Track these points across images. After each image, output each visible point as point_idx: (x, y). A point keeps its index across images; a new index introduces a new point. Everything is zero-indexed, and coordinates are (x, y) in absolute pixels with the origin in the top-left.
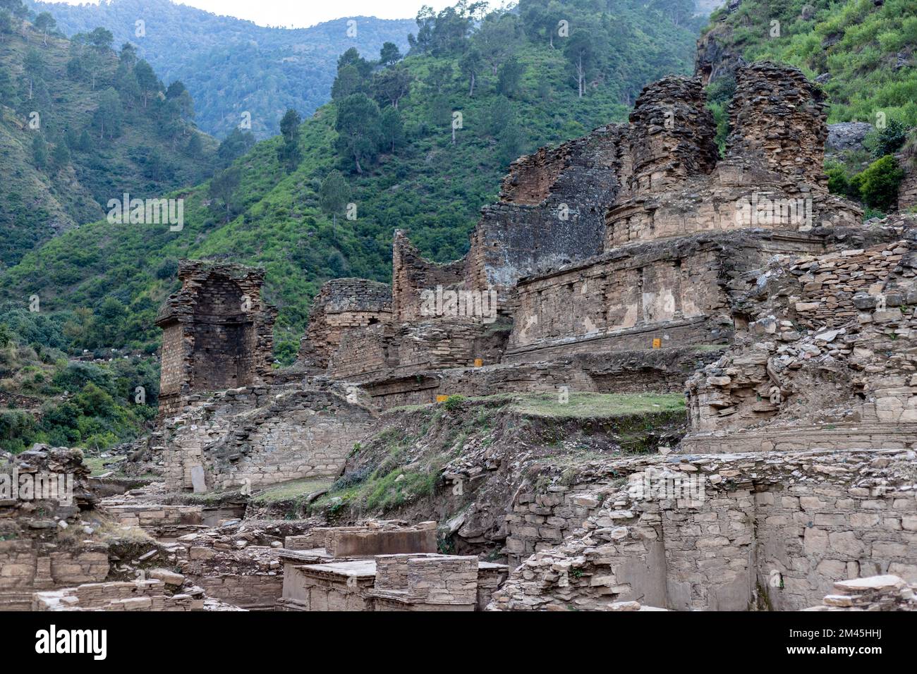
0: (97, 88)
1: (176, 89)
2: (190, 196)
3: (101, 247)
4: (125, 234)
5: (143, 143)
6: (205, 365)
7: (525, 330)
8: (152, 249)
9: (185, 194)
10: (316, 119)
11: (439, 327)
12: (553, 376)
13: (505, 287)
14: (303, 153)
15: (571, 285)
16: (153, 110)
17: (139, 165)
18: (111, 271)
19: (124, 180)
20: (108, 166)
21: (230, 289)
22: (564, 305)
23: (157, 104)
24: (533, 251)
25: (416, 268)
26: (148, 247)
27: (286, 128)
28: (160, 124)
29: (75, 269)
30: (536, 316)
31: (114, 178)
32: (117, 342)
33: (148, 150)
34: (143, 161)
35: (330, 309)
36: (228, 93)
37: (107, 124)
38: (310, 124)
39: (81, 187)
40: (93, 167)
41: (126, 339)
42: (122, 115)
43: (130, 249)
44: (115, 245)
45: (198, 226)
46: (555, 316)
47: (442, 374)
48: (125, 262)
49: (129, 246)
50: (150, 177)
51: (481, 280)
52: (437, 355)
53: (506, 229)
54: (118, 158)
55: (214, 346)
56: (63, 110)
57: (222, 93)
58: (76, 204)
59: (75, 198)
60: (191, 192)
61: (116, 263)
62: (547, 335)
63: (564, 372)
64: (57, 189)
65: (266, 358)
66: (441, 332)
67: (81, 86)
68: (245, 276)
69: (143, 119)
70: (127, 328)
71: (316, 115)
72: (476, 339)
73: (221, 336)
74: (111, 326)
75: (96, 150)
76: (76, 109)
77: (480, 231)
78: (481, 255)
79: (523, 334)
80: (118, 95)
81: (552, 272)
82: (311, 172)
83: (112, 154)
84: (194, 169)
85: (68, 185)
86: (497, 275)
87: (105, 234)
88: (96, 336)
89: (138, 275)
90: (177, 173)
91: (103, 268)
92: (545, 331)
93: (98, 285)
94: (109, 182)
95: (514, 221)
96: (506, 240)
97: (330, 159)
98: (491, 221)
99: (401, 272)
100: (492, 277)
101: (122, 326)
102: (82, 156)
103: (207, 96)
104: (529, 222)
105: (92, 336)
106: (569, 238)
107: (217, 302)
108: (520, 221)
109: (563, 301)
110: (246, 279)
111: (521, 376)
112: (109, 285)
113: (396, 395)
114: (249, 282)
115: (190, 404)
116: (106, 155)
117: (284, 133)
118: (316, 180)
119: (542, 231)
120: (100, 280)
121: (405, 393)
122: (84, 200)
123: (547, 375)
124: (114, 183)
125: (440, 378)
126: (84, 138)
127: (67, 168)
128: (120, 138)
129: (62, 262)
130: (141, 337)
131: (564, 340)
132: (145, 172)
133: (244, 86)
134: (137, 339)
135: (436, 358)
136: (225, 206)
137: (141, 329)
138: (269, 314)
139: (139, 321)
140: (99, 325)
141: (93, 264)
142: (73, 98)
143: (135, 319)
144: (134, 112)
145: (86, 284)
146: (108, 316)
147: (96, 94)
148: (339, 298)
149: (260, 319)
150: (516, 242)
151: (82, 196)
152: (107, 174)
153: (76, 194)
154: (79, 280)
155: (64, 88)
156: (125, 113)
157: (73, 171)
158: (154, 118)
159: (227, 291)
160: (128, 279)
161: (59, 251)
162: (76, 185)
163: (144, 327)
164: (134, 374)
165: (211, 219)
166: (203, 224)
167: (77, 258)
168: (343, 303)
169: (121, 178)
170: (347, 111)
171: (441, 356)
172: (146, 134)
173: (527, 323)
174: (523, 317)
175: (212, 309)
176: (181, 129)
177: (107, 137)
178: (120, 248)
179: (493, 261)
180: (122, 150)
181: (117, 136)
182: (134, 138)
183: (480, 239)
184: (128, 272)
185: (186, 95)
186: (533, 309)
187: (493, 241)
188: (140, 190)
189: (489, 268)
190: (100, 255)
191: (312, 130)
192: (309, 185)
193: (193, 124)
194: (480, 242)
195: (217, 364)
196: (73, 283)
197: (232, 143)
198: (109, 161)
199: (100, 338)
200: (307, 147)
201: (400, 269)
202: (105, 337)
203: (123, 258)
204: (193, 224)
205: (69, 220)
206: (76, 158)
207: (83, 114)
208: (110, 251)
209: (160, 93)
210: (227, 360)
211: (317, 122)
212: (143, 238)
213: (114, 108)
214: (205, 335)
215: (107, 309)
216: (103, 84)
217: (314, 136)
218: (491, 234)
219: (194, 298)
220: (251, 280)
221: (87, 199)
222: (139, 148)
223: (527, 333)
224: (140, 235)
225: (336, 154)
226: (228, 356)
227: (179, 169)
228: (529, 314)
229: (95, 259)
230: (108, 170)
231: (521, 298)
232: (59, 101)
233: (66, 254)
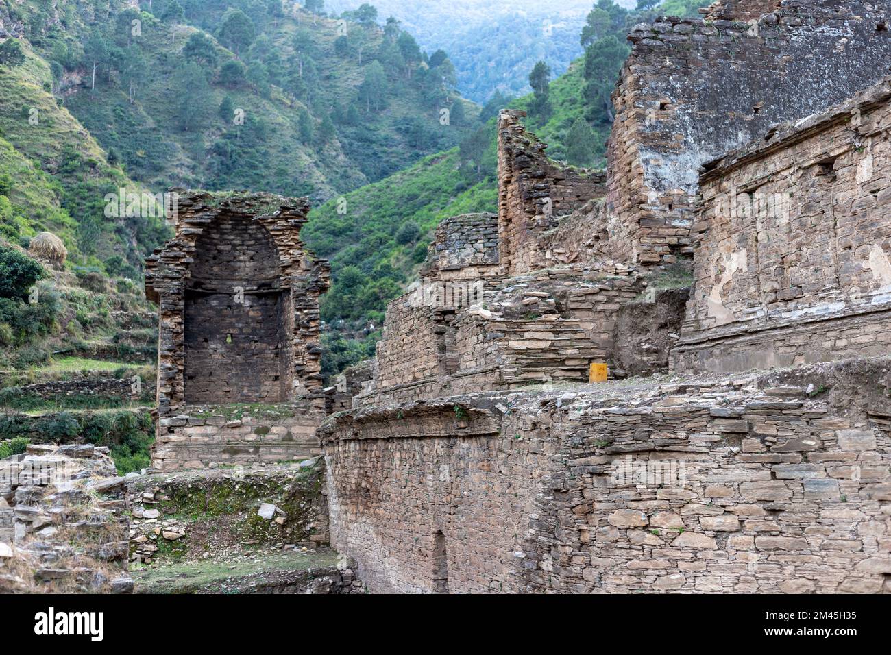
0: (363, 63)
1: (438, 58)
2: (444, 160)
3: (356, 216)
4: (380, 201)
5: (407, 114)
6: (226, 361)
7: (718, 289)
8: (405, 216)
9: (438, 158)
10: (570, 72)
11: (542, 286)
12: (763, 438)
13: (687, 195)
14: (556, 108)
15: (827, 165)
16: (417, 80)
17: (404, 136)
18: (365, 240)
19: (390, 151)
20: (374, 138)
21: (260, 236)
22: (811, 219)
23: (420, 74)
24: (749, 118)
25: (534, 177)
26: (401, 214)
27: (536, 81)
28: (423, 93)
29: (331, 239)
30: (744, 252)
31: (381, 149)
32: (355, 313)
33: (412, 120)
34: (407, 131)
35: (445, 263)
36: (499, 63)
37: (372, 97)
38: (564, 78)
39: (347, 160)
40: (361, 140)
41: (363, 309)
42: (386, 87)
43: (384, 216)
44: (370, 213)
45: (450, 189)
46: (788, 248)
47: (506, 404)
48: (379, 230)
49: (383, 213)
50: (415, 146)
51: (634, 182)
52: (519, 352)
53: (687, 73)
54: (384, 129)
55: (241, 329)
56: (331, 86)
57: (492, 64)
58: (342, 177)
59: (341, 171)
60: (444, 156)
61: (371, 231)
62: (772, 297)
63: (803, 427)
64: (324, 162)
65: (309, 348)
66: (544, 298)
67: (348, 62)
68: (276, 213)
69: (407, 90)
70: (365, 297)
71: (570, 68)
72: (620, 311)
73: (251, 313)
74: (349, 296)
75: (363, 123)
76: (344, 84)
77: (630, 79)
78: (633, 129)
79: (715, 298)
80: (382, 68)
81: (777, 137)
82: (559, 124)
83: (378, 126)
84: (457, 135)
85: (335, 158)
86: (667, 171)
87: (360, 203)
88: (335, 307)
89: (390, 242)
90: (441, 141)
91: (357, 237)
92: (767, 287)
93: (352, 255)
94: (375, 154)
95: (706, 56)
96: (687, 95)
97: (580, 109)
98: (653, 58)
99: (510, 187)
100: (655, 174)
101: (359, 295)
102: (350, 130)
103: (478, 67)
104: (737, 57)
105: (331, 307)
106: (829, 87)
107: (242, 258)
108: (719, 56)
109: (807, 208)
110: (278, 217)
111: (657, 438)
112: (362, 254)
113: (436, 441)
114: (283, 222)
115: (172, 432)
116: (372, 128)
117: (534, 87)
118: (564, 132)
119: (767, 75)
120: (354, 250)
121: (449, 437)
122: (350, 172)
123: (743, 435)
124: (380, 155)
125: (501, 414)
126: (351, 112)
127: (333, 141)
128: (385, 111)
129: (318, 233)
130: (379, 307)
131: (813, 310)
132: (410, 142)
133: (513, 56)
134: (374, 308)
135: (511, 358)
136: (476, 168)
137: (378, 298)
138: (315, 273)
139: (376, 290)
140: (338, 295)
141: (348, 233)
142: (341, 74)
143: (372, 287)
144: (398, 84)
145: (341, 254)
146: (348, 286)
147: (362, 69)
148: (457, 245)
149: (300, 283)
150: (710, 99)
151: (348, 169)
152: (374, 145)
153: (342, 167)
154: (334, 250)
155: (332, 65)
156: (390, 86)
157: (339, 144)
158: (418, 88)
159: (256, 240)
160: (381, 247)
161: (316, 222)
162: (342, 157)
163: (381, 295)
164: (327, 352)
165: (463, 182)
166: (455, 188)
167: (333, 228)
168: (464, 253)
169: (387, 149)
170: (596, 57)
171: (528, 352)
172: (410, 104)
173: (722, 270)
174: (716, 256)
175: (236, 270)
176: (443, 97)
177: (373, 110)
178: (374, 216)
179: (658, 141)
180: (387, 121)
181: (383, 108)
182: (399, 109)
183: (629, 95)
184: (381, 239)
185: (447, 63)
186: (735, 237)
187: (658, 97)
188: (405, 159)
189: (649, 155)
190: (355, 224)
191: (566, 84)
192: (557, 138)
193: (455, 91)
194: (629, 103)
195: (246, 358)
196: (330, 254)
197: (494, 108)
198: (376, 133)
199: (339, 309)
200: (561, 101)
201: (508, 182)
202: (343, 308)
203: (377, 226)
204: (446, 188)
205: (332, 192)
206: (344, 133)
207: (350, 89)
208: (365, 220)
209: (424, 64)
210: (262, 351)
211: (571, 75)
212: (397, 205)
213: (378, 80)
214: (225, 312)
215: (346, 278)
216: (368, 58)
217: (568, 89)
218: (653, 85)
219: (189, 253)
220: (286, 219)
221: (353, 171)
222: (404, 119)
223: (724, 294)
224: (393, 202)
225: (587, 104)
226: (264, 345)
227: (443, 137)
228: (728, 249)
229: (350, 228)
230: (374, 142)
231: (709, 213)
232: (328, 78)
233: (323, 225)
